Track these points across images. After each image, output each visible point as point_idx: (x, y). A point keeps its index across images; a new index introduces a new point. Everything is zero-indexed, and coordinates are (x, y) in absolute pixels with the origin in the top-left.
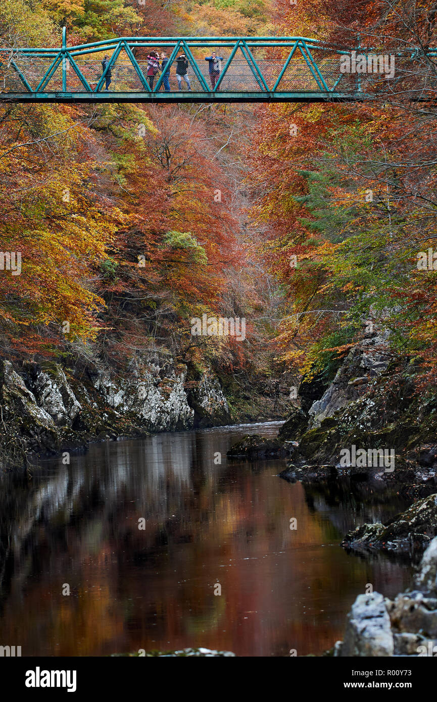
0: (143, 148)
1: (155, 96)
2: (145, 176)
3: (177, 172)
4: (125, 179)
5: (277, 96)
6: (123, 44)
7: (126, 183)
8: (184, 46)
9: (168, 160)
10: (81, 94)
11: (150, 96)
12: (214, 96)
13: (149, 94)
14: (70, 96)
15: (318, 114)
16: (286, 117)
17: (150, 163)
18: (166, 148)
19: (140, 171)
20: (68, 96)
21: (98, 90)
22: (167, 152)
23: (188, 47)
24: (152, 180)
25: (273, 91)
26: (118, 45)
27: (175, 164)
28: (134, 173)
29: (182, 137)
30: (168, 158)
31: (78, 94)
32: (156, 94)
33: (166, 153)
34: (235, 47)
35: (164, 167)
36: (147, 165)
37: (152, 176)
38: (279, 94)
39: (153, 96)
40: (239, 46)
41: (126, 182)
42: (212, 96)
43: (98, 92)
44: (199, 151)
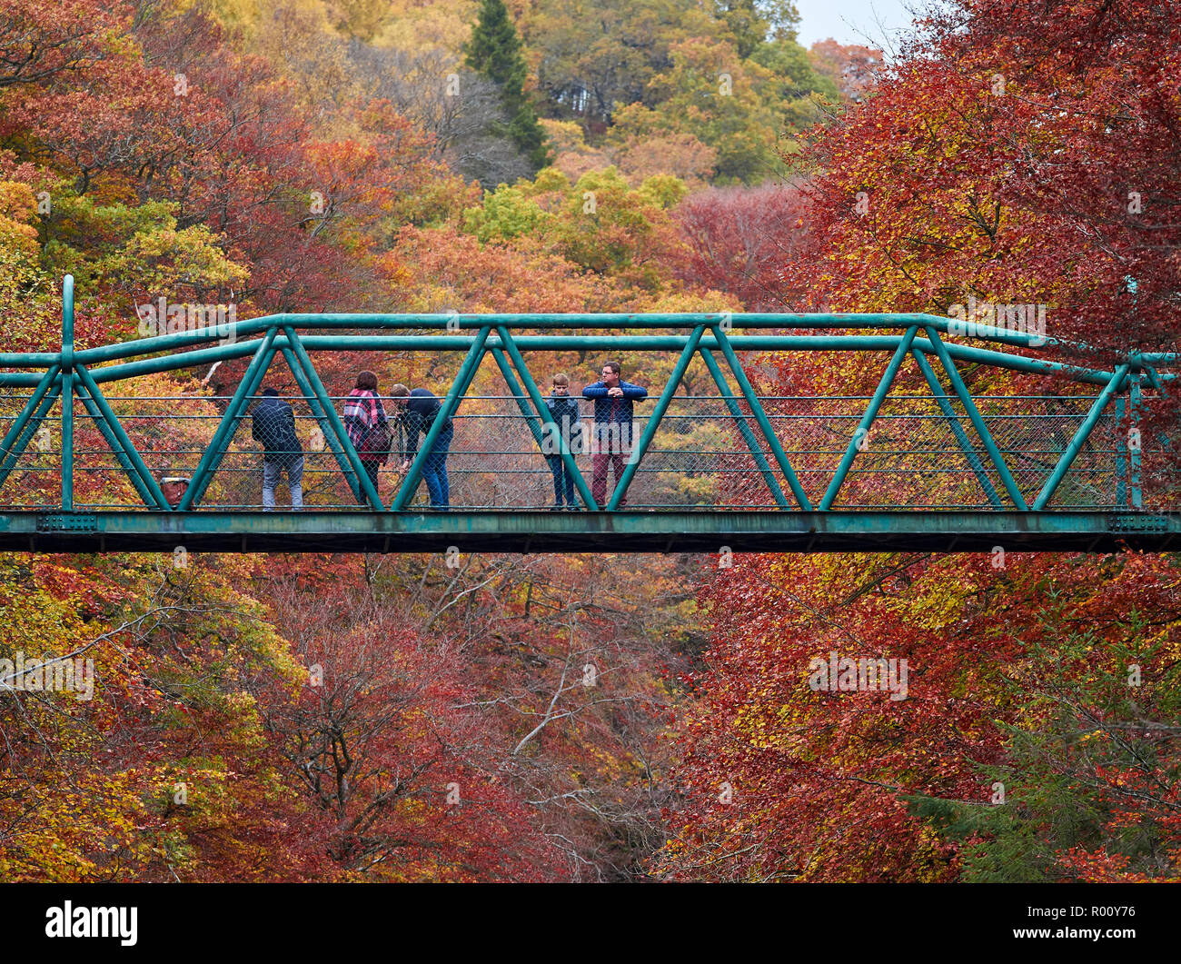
0: (253, 735)
1: (396, 526)
2: (263, 837)
3: (372, 821)
4: (189, 849)
5: (838, 526)
6: (281, 338)
7: (195, 863)
8: (502, 347)
9: (340, 779)
10: (130, 520)
11: (380, 525)
12: (610, 526)
13: (375, 518)
14: (88, 524)
15: (952, 602)
16: (832, 609)
17: (279, 788)
18: (336, 736)
19: (244, 818)
20: (82, 525)
21: (190, 503)
22: (339, 751)
23: (517, 353)
24: (286, 852)
25: (822, 507)
26: (263, 342)
27: (366, 795)
28: (222, 827)
29: (393, 696)
30: (341, 772)
31: (121, 521)
32: (399, 520)
33: (334, 755)
34: (686, 351)
35: (326, 804)
36: (268, 795)
37: (288, 839)
38: (846, 519)
39: (388, 526)
40: (698, 347)
41: (193, 858)
42: (603, 527)
43: (190, 512)
44: (455, 750)
